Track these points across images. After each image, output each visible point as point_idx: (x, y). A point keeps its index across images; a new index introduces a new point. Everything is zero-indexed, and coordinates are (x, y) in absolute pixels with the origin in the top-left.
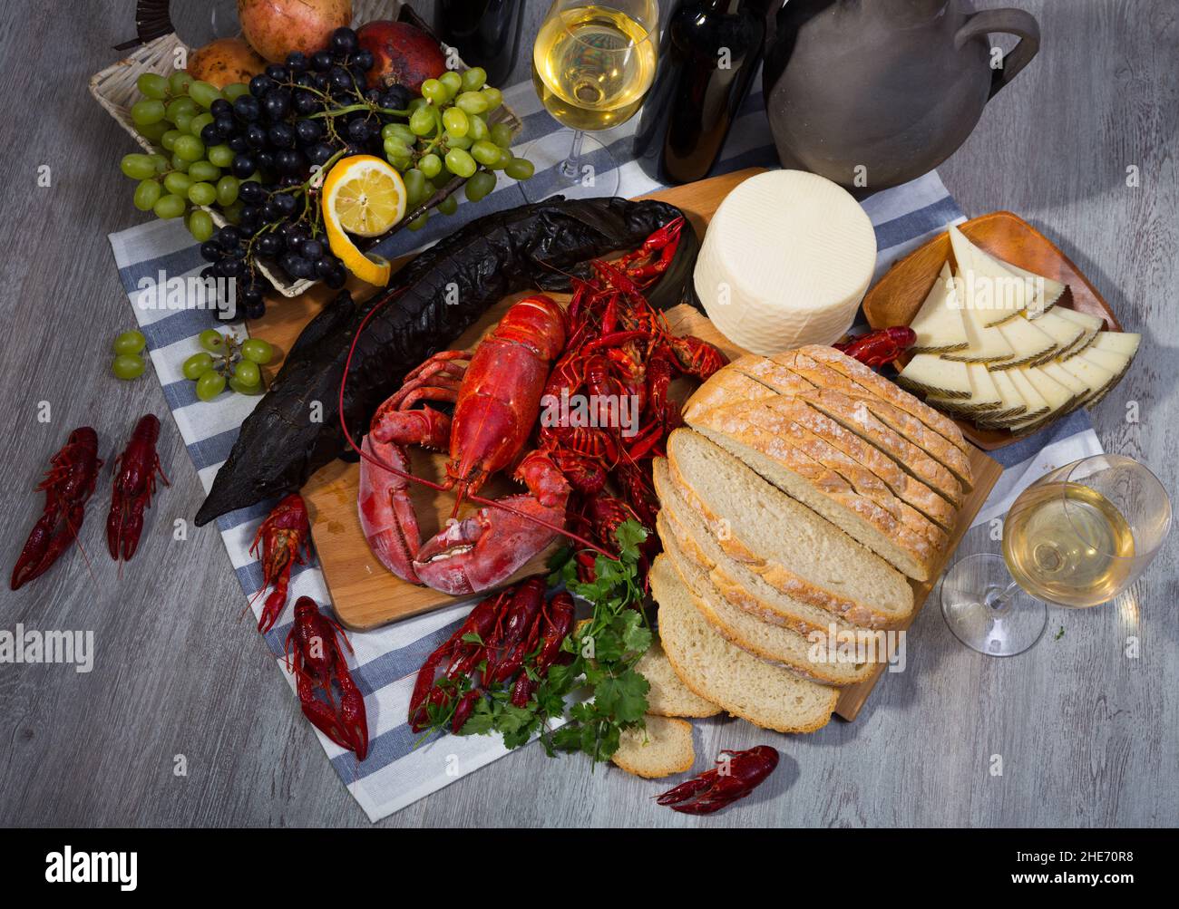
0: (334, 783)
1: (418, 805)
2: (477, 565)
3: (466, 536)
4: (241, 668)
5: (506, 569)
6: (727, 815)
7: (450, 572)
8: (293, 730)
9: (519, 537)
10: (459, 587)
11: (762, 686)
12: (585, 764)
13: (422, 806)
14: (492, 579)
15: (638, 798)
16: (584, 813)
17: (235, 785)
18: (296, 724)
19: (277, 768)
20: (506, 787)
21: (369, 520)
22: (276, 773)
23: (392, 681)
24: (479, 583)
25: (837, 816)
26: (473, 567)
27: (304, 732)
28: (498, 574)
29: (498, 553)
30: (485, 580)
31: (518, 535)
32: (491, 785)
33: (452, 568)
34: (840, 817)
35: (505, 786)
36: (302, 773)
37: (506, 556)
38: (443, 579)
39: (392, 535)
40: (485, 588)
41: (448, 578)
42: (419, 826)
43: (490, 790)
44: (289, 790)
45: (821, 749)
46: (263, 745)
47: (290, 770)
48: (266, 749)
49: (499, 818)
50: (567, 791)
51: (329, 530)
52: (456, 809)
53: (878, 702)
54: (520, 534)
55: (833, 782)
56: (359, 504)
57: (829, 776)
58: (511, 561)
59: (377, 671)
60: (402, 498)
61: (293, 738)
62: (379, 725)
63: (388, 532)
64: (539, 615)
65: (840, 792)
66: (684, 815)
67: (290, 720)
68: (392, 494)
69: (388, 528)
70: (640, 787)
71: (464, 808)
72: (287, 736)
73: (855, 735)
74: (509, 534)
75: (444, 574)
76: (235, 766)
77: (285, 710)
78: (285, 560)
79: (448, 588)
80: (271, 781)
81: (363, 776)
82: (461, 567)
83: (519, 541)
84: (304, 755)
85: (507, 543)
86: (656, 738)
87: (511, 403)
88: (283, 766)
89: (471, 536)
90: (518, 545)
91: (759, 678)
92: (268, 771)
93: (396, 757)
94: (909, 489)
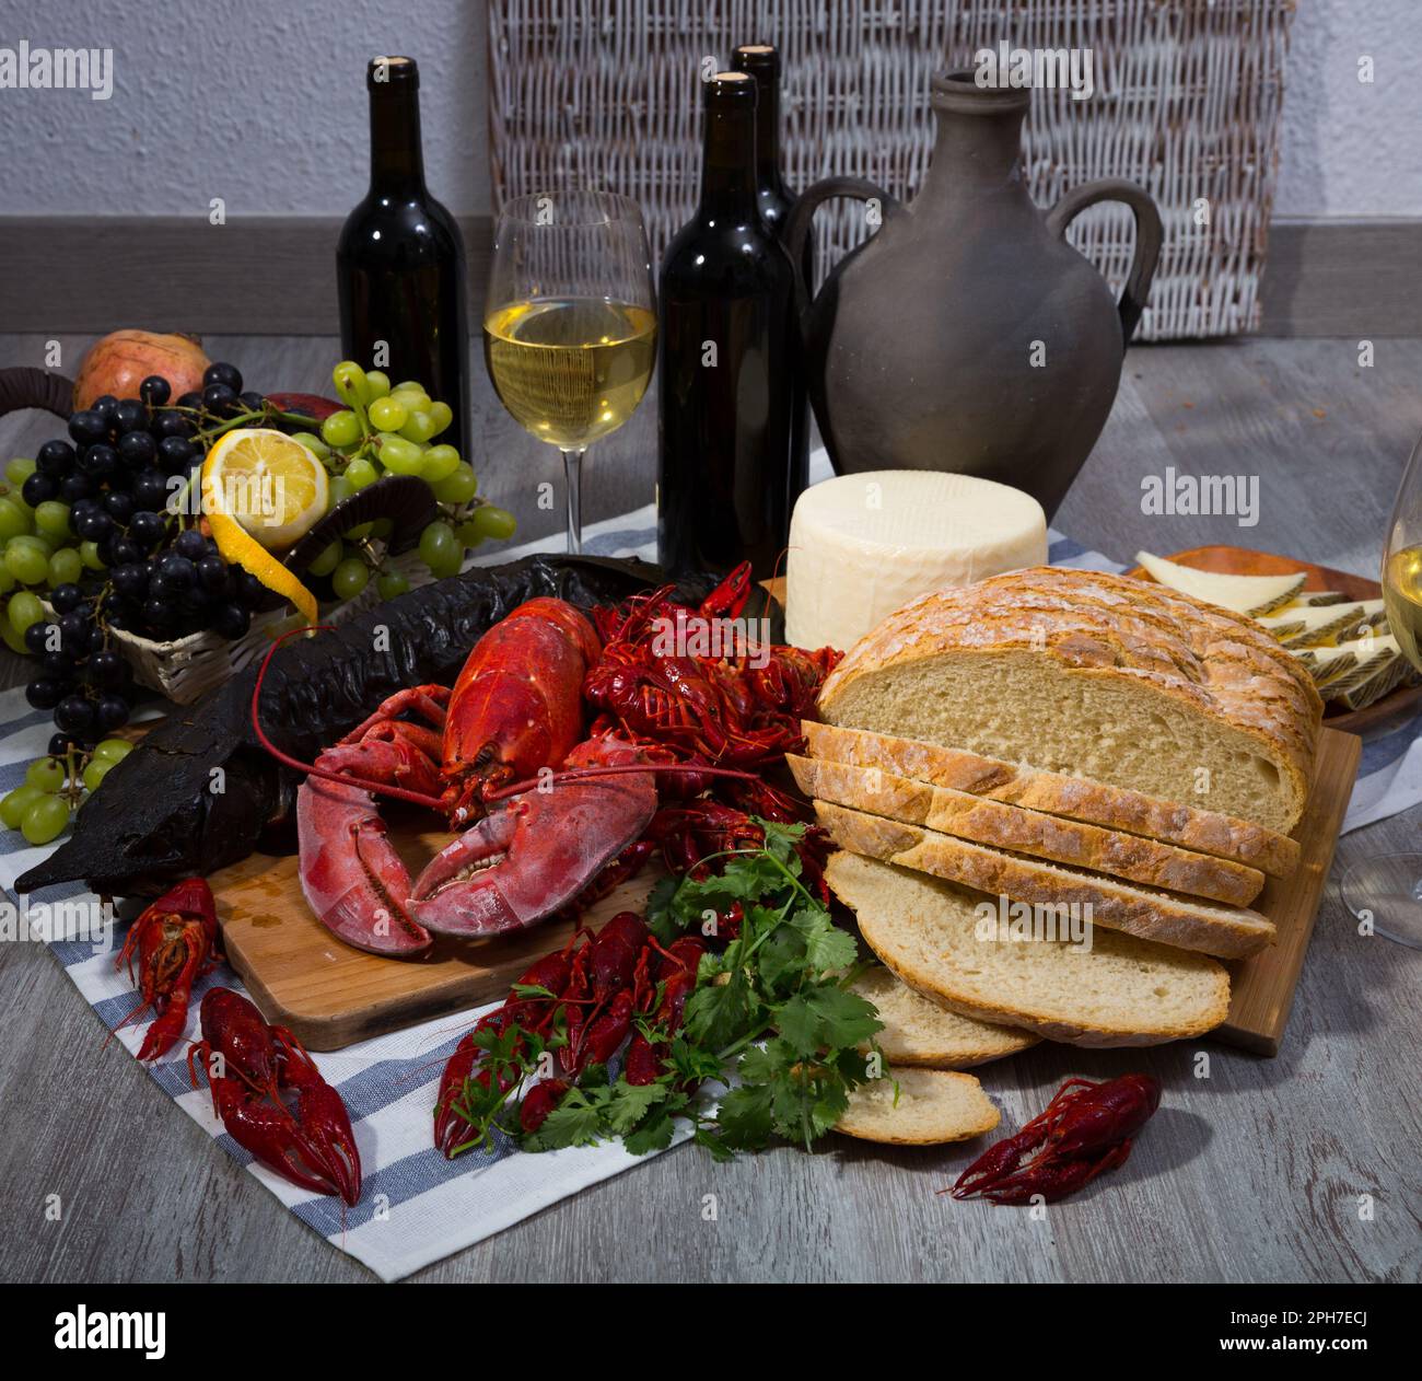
0: (302, 1243)
1: (476, 1253)
2: (517, 874)
3: (491, 838)
4: (107, 1119)
5: (569, 876)
6: (1098, 1197)
7: (473, 895)
8: (212, 1185)
9: (582, 813)
10: (493, 919)
11: (1083, 981)
12: (793, 1164)
13: (483, 1254)
14: (548, 896)
15: (913, 1195)
16: (812, 1229)
17: (101, 1268)
18: (218, 1175)
19: (184, 1236)
20: (646, 1210)
21: (320, 890)
22: (184, 1243)
23: (395, 1098)
24: (526, 907)
25: (1314, 1175)
26: (510, 879)
27: (234, 1184)
28: (557, 886)
29: (551, 846)
30: (537, 900)
31: (578, 808)
32: (616, 1211)
33: (475, 888)
34: (1322, 1177)
35: (643, 1209)
36: (235, 1237)
37: (566, 851)
38: (462, 910)
39: (365, 892)
40: (539, 913)
41: (471, 907)
42: (486, 1281)
43: (616, 1217)
44: (211, 1262)
45: (1236, 1096)
46: (155, 1209)
47: (211, 1235)
48: (159, 1213)
49: (644, 1254)
50: (769, 1204)
51: (254, 925)
52: (554, 1249)
53: (1309, 1030)
54: (583, 807)
55: (1282, 1135)
56: (302, 877)
57: (1271, 1126)
58: (575, 860)
59: (365, 1086)
60: (372, 835)
61: (214, 1193)
62: (378, 1155)
63: (357, 890)
64: (646, 948)
65: (1302, 1145)
66: (1013, 1209)
67: (207, 1172)
68: (354, 832)
69: (355, 884)
70: (912, 1182)
71: (570, 1250)
72: (200, 1191)
73: (1289, 1071)
74: (564, 810)
75: (462, 901)
76: (102, 1242)
77: (194, 1159)
78: (179, 958)
79: (473, 925)
80: (174, 1256)
81: (360, 1223)
82: (491, 883)
83: (583, 819)
84: (237, 1213)
85: (563, 826)
86: (915, 1098)
87: (533, 679)
88: (196, 1231)
89: (499, 836)
90: (583, 826)
91: (1072, 973)
92: (167, 1241)
93: (420, 1190)
94: (1213, 675)
